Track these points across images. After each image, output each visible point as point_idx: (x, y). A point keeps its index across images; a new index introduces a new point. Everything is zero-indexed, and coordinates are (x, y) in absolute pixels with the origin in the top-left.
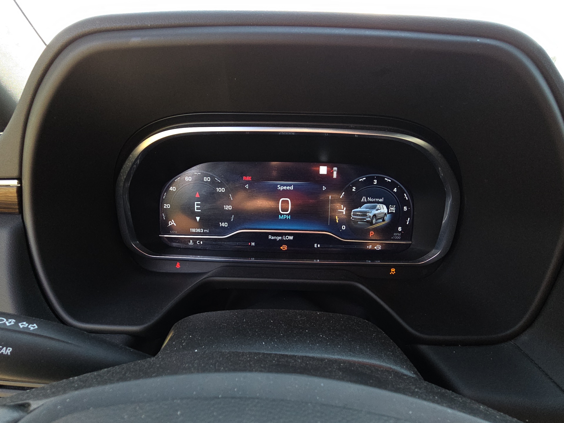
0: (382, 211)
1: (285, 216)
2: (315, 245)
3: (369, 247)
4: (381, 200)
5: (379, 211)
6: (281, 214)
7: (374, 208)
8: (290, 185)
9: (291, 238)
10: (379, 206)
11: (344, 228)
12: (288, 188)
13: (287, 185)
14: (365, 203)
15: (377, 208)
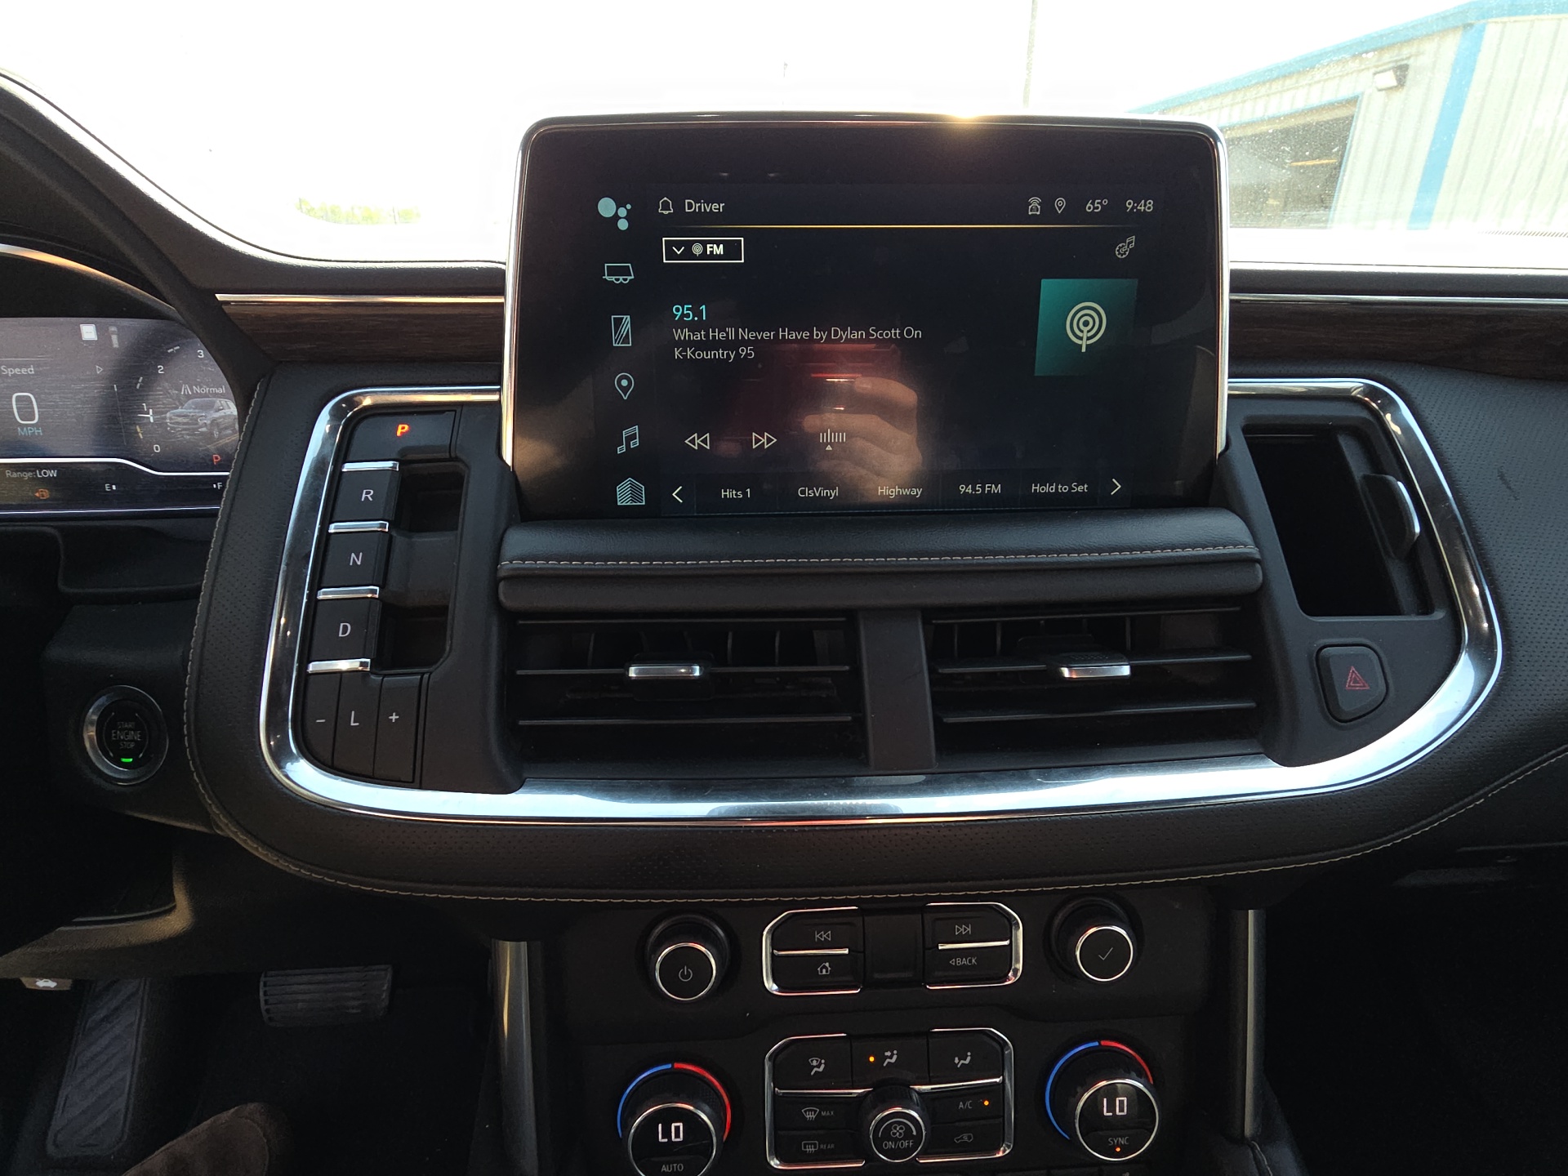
0: (228, 412)
1: (31, 430)
2: (107, 487)
3: (217, 486)
4: (220, 391)
5: (221, 413)
6: (22, 426)
7: (209, 407)
8: (27, 366)
9: (53, 473)
10: (219, 402)
11: (157, 448)
12: (24, 371)
13: (20, 366)
14: (188, 397)
15: (216, 406)
